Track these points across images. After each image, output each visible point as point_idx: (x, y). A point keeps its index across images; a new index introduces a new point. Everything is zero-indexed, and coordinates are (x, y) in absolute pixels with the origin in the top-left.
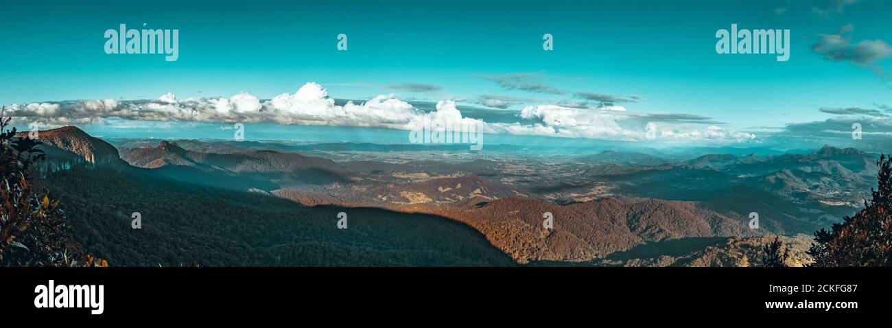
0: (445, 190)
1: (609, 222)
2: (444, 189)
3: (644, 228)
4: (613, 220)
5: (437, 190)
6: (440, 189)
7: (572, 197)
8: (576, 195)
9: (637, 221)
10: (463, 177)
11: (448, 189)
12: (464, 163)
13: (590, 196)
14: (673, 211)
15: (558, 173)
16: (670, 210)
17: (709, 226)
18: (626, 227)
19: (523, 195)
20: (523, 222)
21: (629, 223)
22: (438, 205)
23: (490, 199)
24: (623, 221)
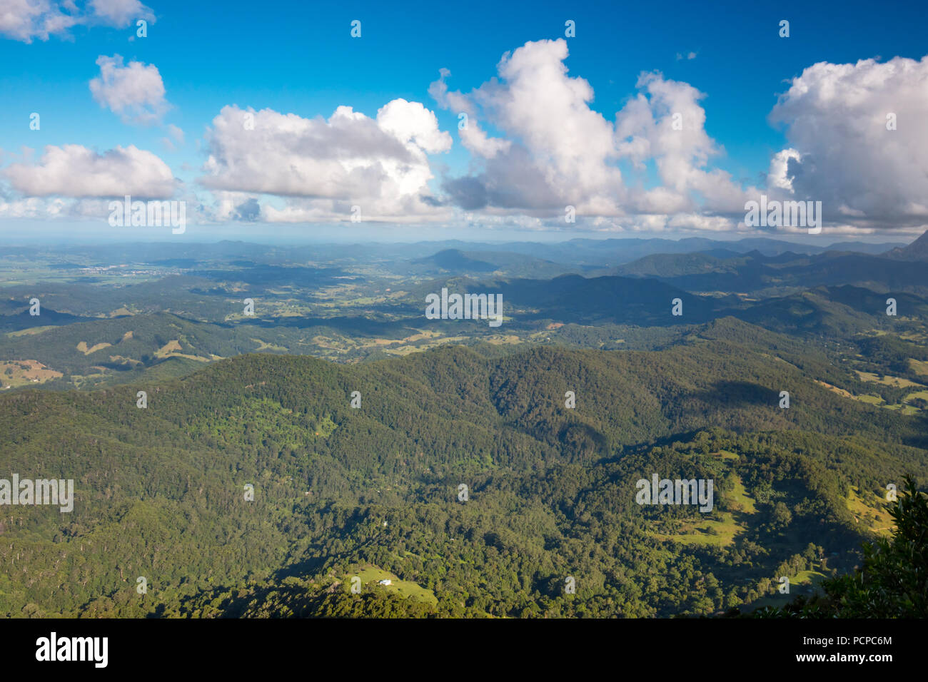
0: (94, 349)
1: (455, 396)
2: (89, 347)
3: (526, 406)
4: (462, 391)
5: (75, 352)
6: (82, 347)
7: (379, 347)
8: (388, 342)
9: (512, 392)
10: (137, 316)
11: (101, 346)
12: (139, 286)
13: (417, 344)
14: (583, 370)
15: (349, 298)
16: (577, 369)
17: (657, 404)
18: (490, 404)
19: (276, 348)
20: (278, 405)
21: (496, 399)
22: (77, 384)
23: (202, 359)
24: (483, 393)
